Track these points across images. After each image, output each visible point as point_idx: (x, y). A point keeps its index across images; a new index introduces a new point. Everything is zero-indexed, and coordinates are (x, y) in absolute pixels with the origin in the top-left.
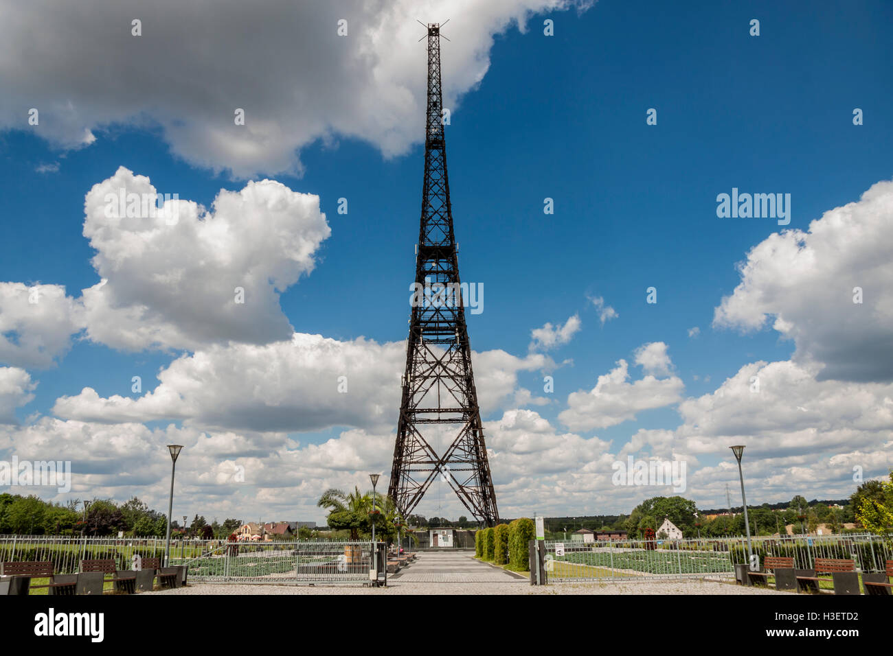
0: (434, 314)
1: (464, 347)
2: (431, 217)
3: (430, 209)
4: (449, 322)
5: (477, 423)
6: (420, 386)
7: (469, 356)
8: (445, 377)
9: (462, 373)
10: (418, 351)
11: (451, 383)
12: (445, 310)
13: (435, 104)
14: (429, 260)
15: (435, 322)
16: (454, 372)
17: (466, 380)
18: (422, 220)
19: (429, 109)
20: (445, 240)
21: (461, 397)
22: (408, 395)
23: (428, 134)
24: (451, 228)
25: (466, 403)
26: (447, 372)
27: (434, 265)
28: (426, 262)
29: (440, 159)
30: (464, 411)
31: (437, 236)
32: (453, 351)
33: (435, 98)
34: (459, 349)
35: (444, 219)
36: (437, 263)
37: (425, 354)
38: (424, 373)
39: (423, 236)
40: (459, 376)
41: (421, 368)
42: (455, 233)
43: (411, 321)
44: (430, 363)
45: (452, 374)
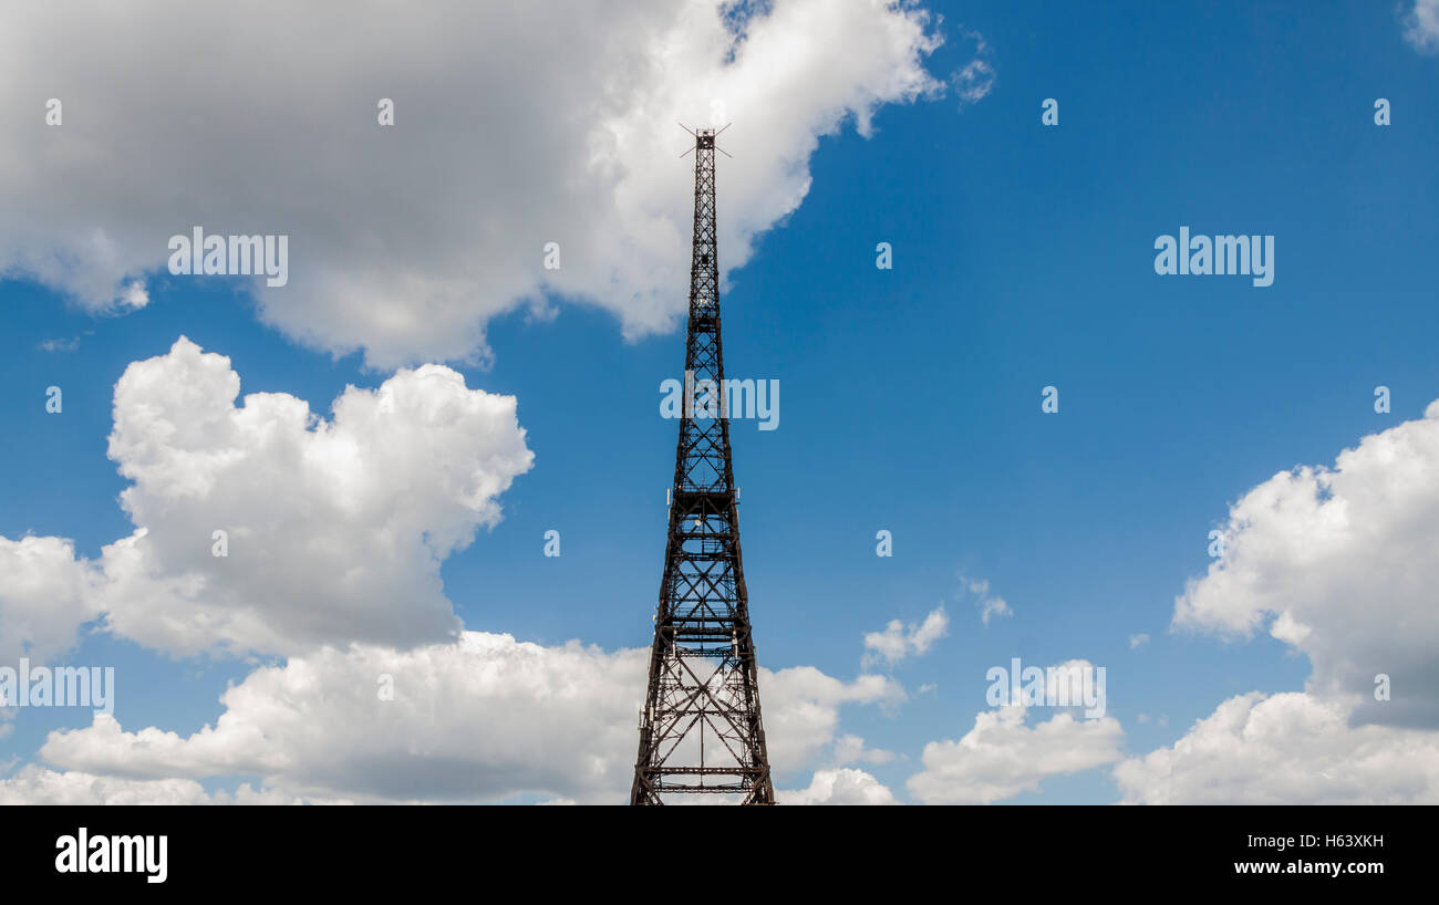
0: (697, 607)
1: (747, 663)
2: (694, 444)
3: (694, 431)
4: (720, 620)
5: (766, 793)
6: (670, 728)
7: (755, 679)
8: (713, 713)
9: (743, 708)
10: (668, 669)
11: (722, 725)
12: (715, 600)
13: (705, 259)
14: (691, 516)
15: (698, 620)
16: (728, 705)
17: (748, 720)
18: (680, 448)
19: (695, 267)
20: (717, 482)
21: (740, 749)
22: (649, 742)
23: (693, 307)
24: (728, 462)
25: (749, 759)
26: (717, 706)
27: (698, 523)
28: (685, 519)
29: (712, 349)
30: (745, 772)
31: (704, 476)
32: (728, 668)
33: (705, 249)
34: (738, 666)
35: (717, 448)
36: (704, 521)
37: (680, 673)
38: (677, 705)
39: (680, 476)
40: (736, 711)
41: (674, 698)
42: (735, 471)
43: (658, 618)
44: (688, 689)
45: (725, 709)
